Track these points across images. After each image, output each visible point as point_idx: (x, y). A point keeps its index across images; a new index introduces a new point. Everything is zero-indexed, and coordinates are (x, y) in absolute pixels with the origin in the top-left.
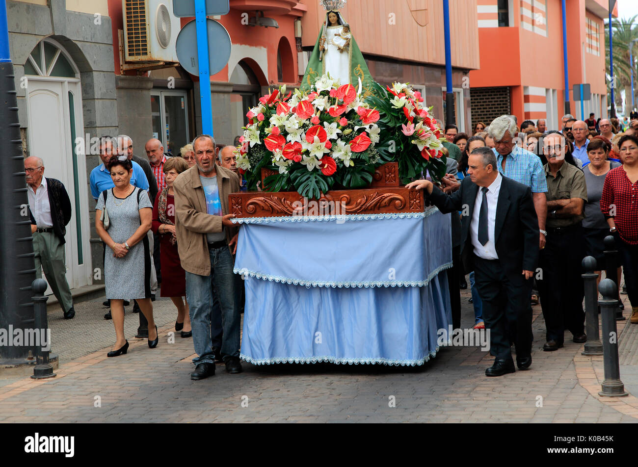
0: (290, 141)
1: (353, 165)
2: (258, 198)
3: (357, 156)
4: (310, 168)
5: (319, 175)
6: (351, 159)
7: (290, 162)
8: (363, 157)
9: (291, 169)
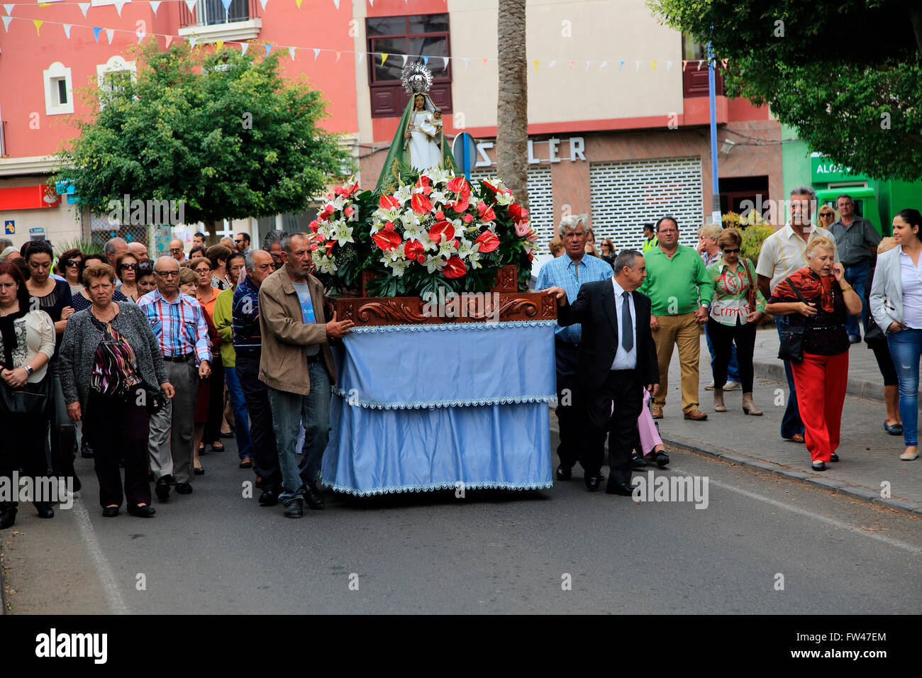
0: (409, 239)
1: (481, 267)
2: (373, 304)
3: (485, 257)
4: (431, 269)
5: (440, 278)
6: (479, 261)
7: (408, 263)
8: (492, 258)
9: (408, 272)
